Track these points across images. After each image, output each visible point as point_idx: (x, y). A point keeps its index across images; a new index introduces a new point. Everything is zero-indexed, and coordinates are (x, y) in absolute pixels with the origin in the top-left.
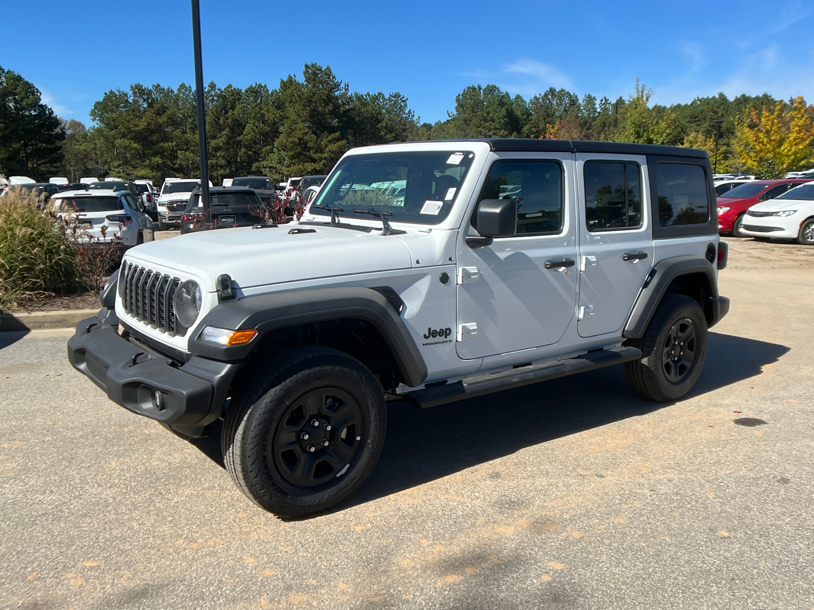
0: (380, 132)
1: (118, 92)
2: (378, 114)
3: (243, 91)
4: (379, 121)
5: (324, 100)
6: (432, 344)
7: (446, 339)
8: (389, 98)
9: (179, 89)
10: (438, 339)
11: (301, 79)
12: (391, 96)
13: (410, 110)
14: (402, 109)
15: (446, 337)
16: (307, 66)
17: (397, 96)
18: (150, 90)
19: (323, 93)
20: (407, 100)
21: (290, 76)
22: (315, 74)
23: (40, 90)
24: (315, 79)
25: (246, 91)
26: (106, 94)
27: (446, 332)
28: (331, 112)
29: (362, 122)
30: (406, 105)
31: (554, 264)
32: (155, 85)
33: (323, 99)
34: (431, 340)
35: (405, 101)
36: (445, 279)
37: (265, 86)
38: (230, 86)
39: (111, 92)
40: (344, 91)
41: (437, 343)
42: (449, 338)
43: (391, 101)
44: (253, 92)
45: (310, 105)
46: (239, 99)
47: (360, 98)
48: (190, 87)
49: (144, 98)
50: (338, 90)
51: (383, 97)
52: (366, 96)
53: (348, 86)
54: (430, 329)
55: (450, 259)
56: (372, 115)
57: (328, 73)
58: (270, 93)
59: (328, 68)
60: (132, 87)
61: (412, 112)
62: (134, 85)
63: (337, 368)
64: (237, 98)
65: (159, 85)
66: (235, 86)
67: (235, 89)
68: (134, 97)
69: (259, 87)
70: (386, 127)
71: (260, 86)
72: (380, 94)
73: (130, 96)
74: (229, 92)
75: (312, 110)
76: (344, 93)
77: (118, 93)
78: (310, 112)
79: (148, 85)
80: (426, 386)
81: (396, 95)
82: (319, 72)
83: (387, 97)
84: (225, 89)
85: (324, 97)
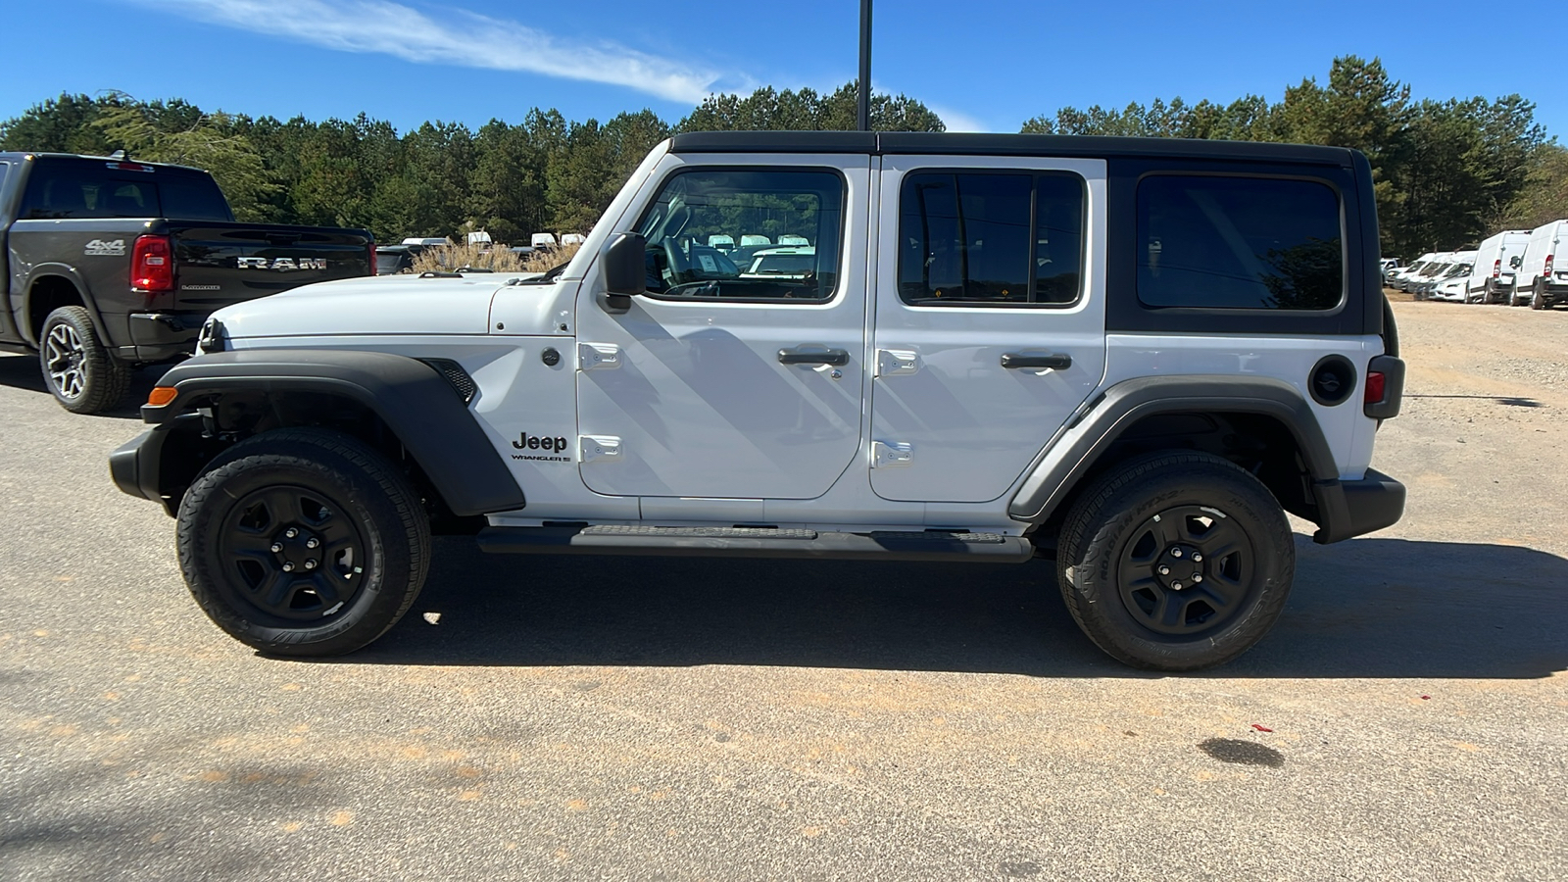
0: (1464, 166)
1: (1041, 120)
2: (1465, 134)
3: (1225, 109)
4: (1467, 148)
5: (1359, 116)
6: (530, 458)
7: (557, 455)
8: (1495, 106)
9: (1126, 112)
10: (540, 451)
11: (1323, 83)
12: (1499, 102)
13: (1537, 126)
14: (1520, 124)
15: (556, 452)
16: (1337, 62)
17: (1513, 101)
18: (1085, 116)
19: (1359, 105)
20: (1534, 107)
21: (1305, 81)
22: (1347, 73)
23: (944, 123)
24: (1348, 83)
25: (1230, 109)
26: (1025, 124)
27: (560, 444)
28: (1369, 135)
29: (1430, 149)
30: (1529, 117)
31: (799, 357)
32: (1093, 107)
33: (1357, 115)
34: (527, 451)
35: (1529, 109)
36: (551, 358)
37: (1262, 100)
38: (1206, 102)
39: (1032, 122)
40: (1400, 98)
41: (538, 459)
42: (562, 454)
43: (1498, 111)
44: (1241, 109)
45: (1332, 124)
46: (1216, 121)
47: (1432, 109)
48: (1143, 107)
49: (1074, 128)
50: (1390, 97)
51: (1485, 106)
52: (1447, 105)
53: (1408, 90)
54: (524, 435)
55: (564, 328)
56: (1454, 137)
57: (1375, 71)
58: (1269, 109)
59: (1376, 63)
60: (1060, 112)
61: (1541, 128)
62: (1062, 110)
63: (305, 462)
64: (1213, 120)
65: (1098, 108)
66: (1214, 102)
67: (1212, 107)
68: (1061, 127)
69: (1252, 101)
70: (1478, 159)
71: (1254, 100)
72: (1477, 100)
73: (1056, 126)
74: (1202, 111)
75: (1334, 133)
76: (1398, 102)
77: (1040, 122)
78: (1330, 137)
79: (1082, 108)
80: (544, 523)
81: (1510, 99)
82: (1357, 70)
83: (1491, 105)
84: (1197, 108)
85: (1359, 111)
